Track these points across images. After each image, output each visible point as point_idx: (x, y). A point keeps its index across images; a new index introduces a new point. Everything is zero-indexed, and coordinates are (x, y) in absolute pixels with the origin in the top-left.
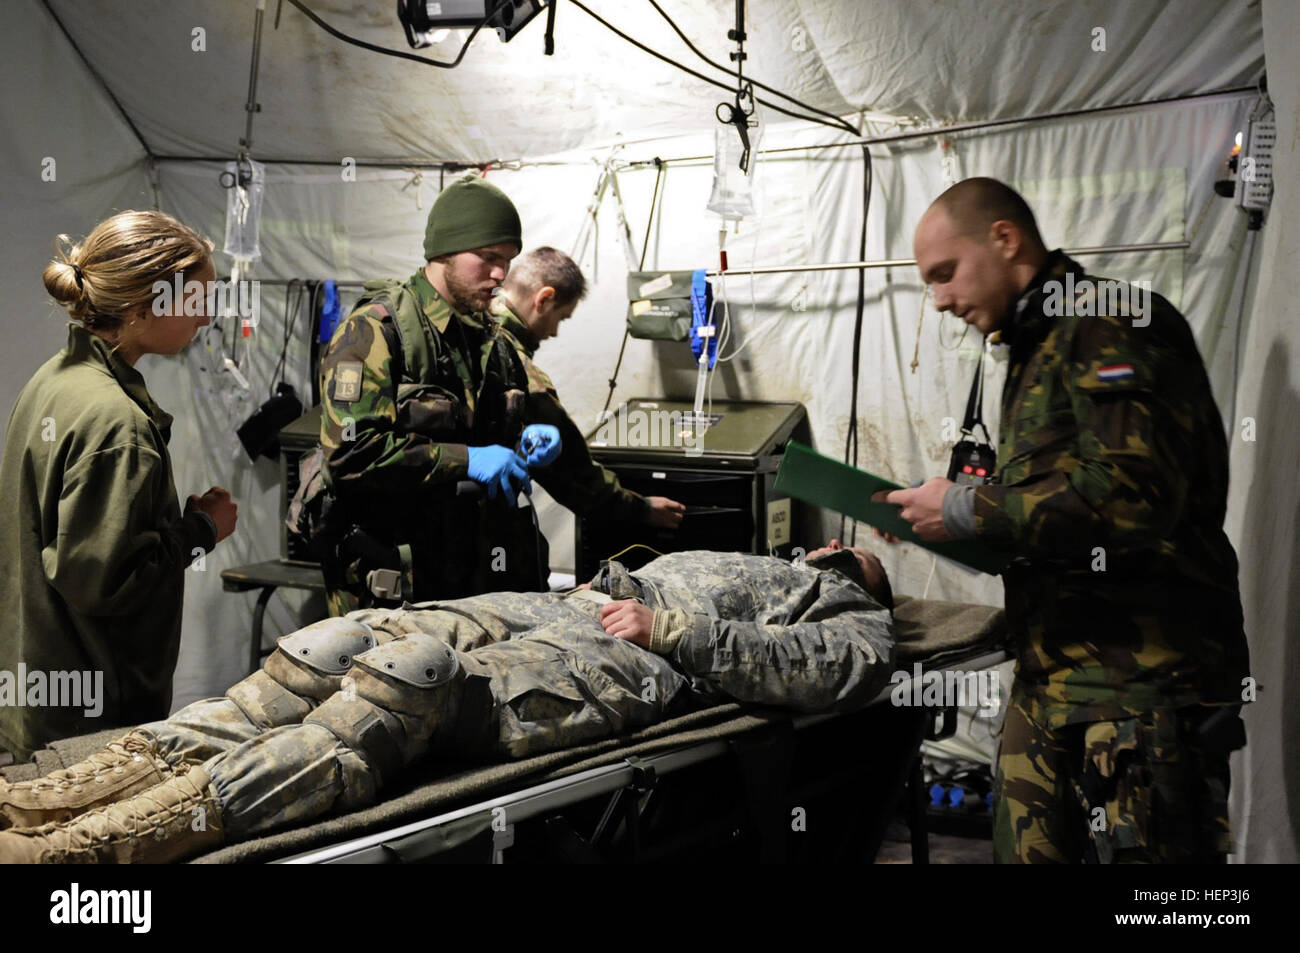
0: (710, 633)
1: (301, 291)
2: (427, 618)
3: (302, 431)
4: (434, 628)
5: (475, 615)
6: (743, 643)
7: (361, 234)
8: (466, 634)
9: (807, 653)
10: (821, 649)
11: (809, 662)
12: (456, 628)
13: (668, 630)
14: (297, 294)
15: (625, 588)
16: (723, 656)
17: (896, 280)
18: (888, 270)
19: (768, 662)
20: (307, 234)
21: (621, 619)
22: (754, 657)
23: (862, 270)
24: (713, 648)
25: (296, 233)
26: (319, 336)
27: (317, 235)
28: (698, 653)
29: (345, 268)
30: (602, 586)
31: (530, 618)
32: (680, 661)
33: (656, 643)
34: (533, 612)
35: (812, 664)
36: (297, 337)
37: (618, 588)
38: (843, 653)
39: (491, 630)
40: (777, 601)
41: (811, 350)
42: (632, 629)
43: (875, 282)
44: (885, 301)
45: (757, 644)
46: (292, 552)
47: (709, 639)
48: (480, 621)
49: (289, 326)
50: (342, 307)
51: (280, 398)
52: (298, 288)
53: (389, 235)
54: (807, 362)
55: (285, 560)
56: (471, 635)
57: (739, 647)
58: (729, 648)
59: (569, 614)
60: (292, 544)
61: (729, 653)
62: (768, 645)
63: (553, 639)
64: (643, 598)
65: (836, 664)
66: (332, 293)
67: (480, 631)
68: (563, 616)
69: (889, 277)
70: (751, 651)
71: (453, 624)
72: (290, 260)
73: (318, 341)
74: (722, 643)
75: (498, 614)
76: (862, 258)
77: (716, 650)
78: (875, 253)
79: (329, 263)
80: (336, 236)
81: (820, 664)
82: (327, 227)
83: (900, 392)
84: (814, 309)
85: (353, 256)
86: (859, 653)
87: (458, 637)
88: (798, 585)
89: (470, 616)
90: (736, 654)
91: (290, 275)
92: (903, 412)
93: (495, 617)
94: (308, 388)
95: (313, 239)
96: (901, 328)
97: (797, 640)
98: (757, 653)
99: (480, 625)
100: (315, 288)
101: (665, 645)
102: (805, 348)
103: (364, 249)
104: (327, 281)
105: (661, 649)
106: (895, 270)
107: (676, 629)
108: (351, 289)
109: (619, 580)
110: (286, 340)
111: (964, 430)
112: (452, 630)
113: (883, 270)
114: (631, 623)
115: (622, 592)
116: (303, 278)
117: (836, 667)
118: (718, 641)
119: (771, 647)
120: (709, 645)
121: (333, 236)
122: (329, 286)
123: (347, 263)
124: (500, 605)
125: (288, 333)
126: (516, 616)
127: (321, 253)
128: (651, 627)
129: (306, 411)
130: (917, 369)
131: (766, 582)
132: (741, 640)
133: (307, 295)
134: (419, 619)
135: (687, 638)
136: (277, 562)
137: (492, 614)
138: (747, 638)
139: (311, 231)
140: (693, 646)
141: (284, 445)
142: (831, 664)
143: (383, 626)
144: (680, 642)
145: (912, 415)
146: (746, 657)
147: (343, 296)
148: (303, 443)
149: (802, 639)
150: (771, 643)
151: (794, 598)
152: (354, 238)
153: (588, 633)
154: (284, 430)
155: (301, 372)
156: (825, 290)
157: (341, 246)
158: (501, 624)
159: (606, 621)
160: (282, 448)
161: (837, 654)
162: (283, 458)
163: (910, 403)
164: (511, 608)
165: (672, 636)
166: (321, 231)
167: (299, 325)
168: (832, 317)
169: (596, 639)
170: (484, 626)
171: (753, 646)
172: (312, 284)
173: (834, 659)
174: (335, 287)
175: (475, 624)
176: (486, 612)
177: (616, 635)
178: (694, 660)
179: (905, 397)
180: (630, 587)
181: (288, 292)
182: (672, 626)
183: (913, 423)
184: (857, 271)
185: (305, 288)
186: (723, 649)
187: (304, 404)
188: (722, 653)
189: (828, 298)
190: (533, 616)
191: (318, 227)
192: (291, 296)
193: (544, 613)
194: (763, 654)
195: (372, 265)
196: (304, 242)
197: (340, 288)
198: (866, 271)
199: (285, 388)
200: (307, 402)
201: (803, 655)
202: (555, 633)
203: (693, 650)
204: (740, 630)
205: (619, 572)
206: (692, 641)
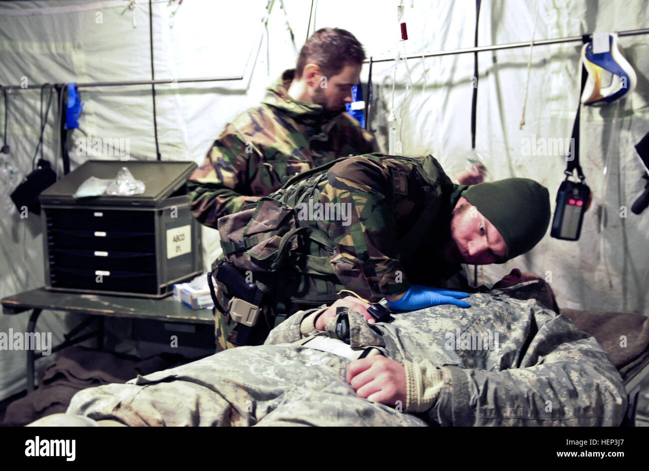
0: (470, 390)
1: (52, 93)
2: (164, 393)
3: (56, 193)
4: (174, 407)
5: (217, 387)
6: (504, 397)
7: (92, 49)
8: (209, 410)
9: (563, 400)
10: (573, 394)
11: (566, 409)
12: (198, 405)
13: (424, 388)
14: (49, 95)
15: (365, 338)
16: (485, 414)
17: (500, 61)
18: (494, 54)
19: (529, 415)
20: (54, 51)
21: (372, 379)
22: (515, 412)
23: (476, 53)
24: (475, 406)
25: (46, 51)
26: (66, 124)
27: (61, 51)
28: (458, 414)
29: (83, 74)
30: (337, 331)
31: (275, 383)
32: (440, 422)
33: (413, 403)
34: (276, 374)
35: (569, 412)
36: (51, 126)
37: (358, 339)
38: (594, 394)
39: (235, 403)
40: (503, 338)
41: (432, 119)
42: (387, 391)
43: (485, 62)
44: (491, 77)
45: (517, 397)
46: (54, 282)
47: (469, 397)
48: (222, 393)
49: (44, 119)
50: (82, 102)
51: (40, 170)
52: (49, 90)
53: (112, 48)
54: (428, 126)
55: (49, 288)
56: (215, 411)
57: (500, 402)
58: (491, 405)
59: (317, 377)
60: (53, 276)
61: (492, 410)
62: (528, 398)
63: (311, 416)
64: (384, 347)
65: (591, 409)
66: (74, 92)
67: (224, 404)
68: (311, 379)
69: (495, 59)
70: (512, 405)
71: (193, 400)
72: (43, 71)
73: (65, 128)
74: (484, 400)
75: (241, 381)
76: (476, 45)
77: (478, 408)
78: (485, 41)
79: (71, 71)
80: (76, 52)
81: (577, 410)
82: (68, 45)
83: (503, 145)
84: (435, 86)
85: (88, 65)
86: (607, 394)
87: (201, 415)
88: (515, 319)
89: (211, 387)
90: (499, 409)
91: (43, 80)
92: (505, 159)
93: (238, 386)
94: (61, 163)
95: (58, 54)
96: (505, 97)
97: (552, 388)
98: (518, 406)
99: (224, 397)
100: (61, 90)
101: (423, 404)
102: (427, 116)
103: (96, 60)
104: (70, 84)
105: (418, 410)
106: (499, 53)
107: (431, 385)
108: (88, 89)
109: (359, 330)
110: (43, 129)
111: (567, 172)
112: (194, 409)
113: (490, 53)
114: (385, 383)
115: (362, 341)
116: (52, 83)
117: (591, 413)
118: (480, 398)
119: (531, 398)
120: (471, 403)
121: (73, 52)
122: (72, 88)
123: (84, 70)
124: (240, 366)
125: (43, 123)
126: (258, 382)
127: (65, 64)
128: (405, 387)
129: (59, 178)
130: (524, 126)
131: (489, 319)
132: (502, 394)
133: (56, 95)
134: (156, 397)
135: (446, 396)
136: (43, 289)
137: (234, 383)
138: (507, 391)
139: (56, 48)
140: (454, 405)
141: (45, 204)
142: (587, 409)
143: (115, 414)
144: (440, 400)
145: (513, 162)
146: (508, 412)
147: (82, 94)
148: (56, 202)
149: (555, 384)
150: (530, 394)
151: (517, 333)
152: (89, 52)
153: (348, 406)
154: (43, 193)
155: (55, 151)
156: (442, 73)
157: (78, 58)
158: (245, 393)
159: (356, 381)
160: (42, 206)
161: (589, 397)
162: (43, 213)
163: (511, 153)
164: (252, 369)
165: (430, 393)
166: (64, 48)
167: (51, 116)
168: (449, 92)
169: (357, 411)
170: (228, 398)
171: (514, 399)
172: (59, 86)
173: (588, 404)
174: (76, 88)
175: (218, 396)
176: (228, 382)
177: (371, 398)
178: (454, 419)
179: (507, 149)
180: (371, 336)
181: (42, 95)
182: (426, 382)
183: (514, 168)
184: (473, 54)
185: (54, 90)
186: (486, 406)
187: (58, 173)
188: (485, 410)
189: (444, 79)
190: (277, 378)
191: (61, 45)
192: (44, 97)
193: (289, 375)
194: (524, 407)
195: (102, 70)
196: (52, 57)
197: (80, 89)
198: (479, 54)
199: (44, 163)
200: (60, 172)
201: (560, 403)
202: (311, 407)
203: (453, 410)
204: (498, 383)
205: (358, 321)
206: (452, 399)
